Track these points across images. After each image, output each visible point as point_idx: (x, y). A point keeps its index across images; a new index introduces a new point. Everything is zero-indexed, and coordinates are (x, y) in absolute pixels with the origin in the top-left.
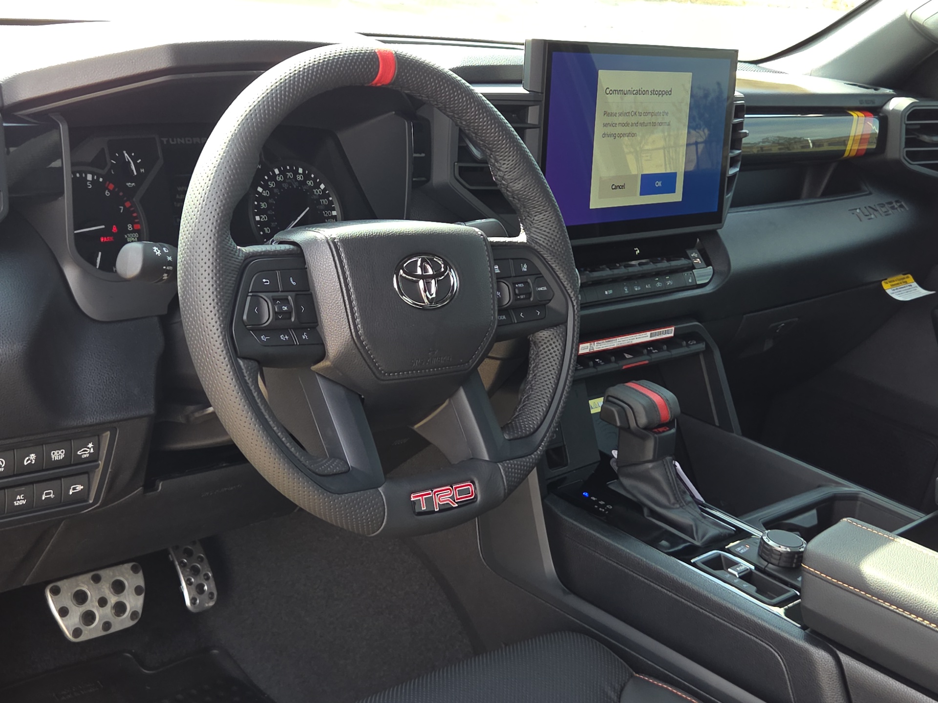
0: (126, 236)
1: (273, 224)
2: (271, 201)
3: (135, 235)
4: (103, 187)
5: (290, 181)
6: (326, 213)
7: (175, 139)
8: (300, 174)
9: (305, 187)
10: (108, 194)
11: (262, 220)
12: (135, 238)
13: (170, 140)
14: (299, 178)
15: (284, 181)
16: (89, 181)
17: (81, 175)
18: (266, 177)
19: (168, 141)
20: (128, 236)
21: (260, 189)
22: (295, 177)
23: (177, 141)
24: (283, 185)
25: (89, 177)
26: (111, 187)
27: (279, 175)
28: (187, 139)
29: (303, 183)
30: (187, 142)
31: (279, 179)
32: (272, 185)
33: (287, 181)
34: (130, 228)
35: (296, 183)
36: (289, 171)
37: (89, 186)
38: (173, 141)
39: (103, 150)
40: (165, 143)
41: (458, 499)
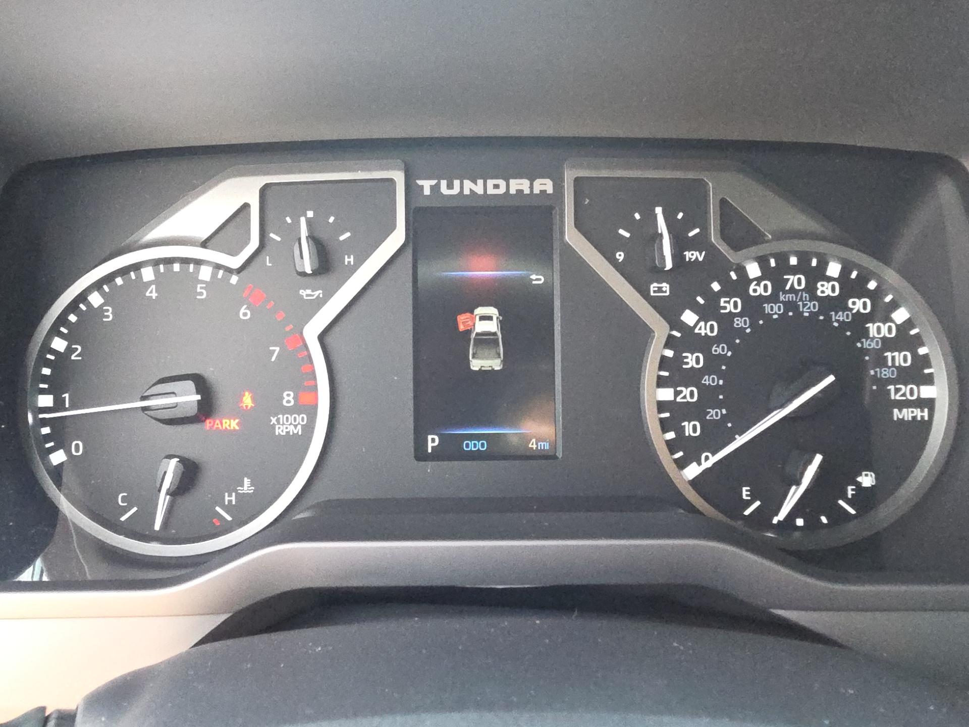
0: (274, 420)
1: (714, 414)
2: (719, 350)
3: (299, 419)
5: (791, 296)
6: (897, 390)
7: (457, 183)
8: (829, 279)
9: (841, 316)
10: (245, 314)
11: (679, 399)
12: (296, 426)
13: (444, 183)
14: (825, 289)
15: (774, 298)
18: (716, 287)
19: (435, 189)
20: (278, 420)
21: (689, 317)
22: (811, 289)
23: (462, 187)
24: (767, 307)
27: (759, 280)
28: (491, 183)
29: (839, 303)
30: (491, 191)
31: (757, 290)
32: (730, 305)
33: (782, 298)
34: (288, 402)
35: (809, 304)
36: (794, 270)
37: (201, 294)
38: (450, 186)
39: (246, 207)
40: (427, 192)
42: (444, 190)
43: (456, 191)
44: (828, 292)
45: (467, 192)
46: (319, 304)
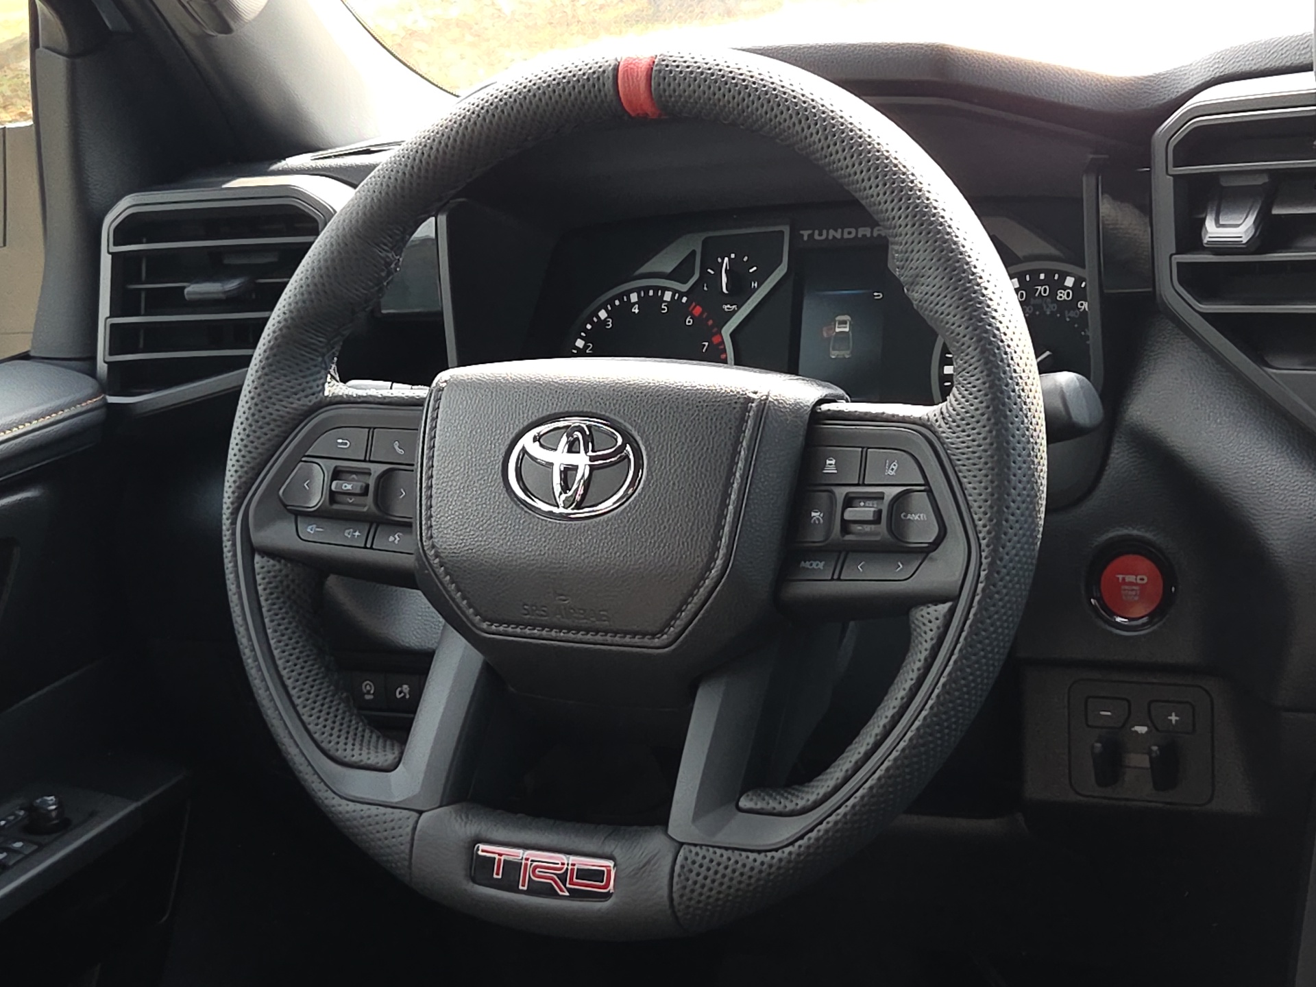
4: (685, 310)
16: (666, 302)
17: (656, 292)
25: (668, 296)
26: (698, 310)
41: (572, 883)
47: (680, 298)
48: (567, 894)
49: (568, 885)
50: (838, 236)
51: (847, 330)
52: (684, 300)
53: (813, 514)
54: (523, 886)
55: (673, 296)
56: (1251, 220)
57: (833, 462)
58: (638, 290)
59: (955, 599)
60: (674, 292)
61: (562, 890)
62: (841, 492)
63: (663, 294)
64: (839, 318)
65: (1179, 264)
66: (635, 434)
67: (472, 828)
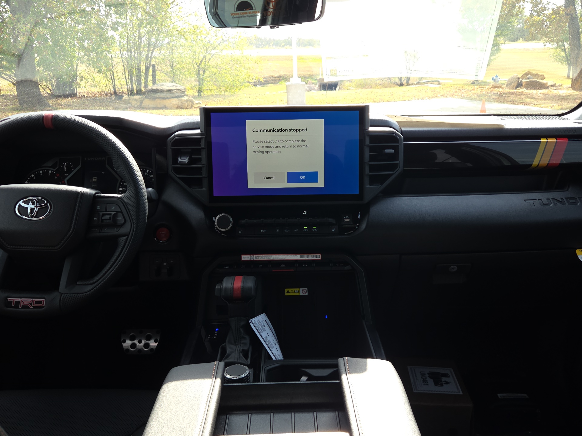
4: (55, 175)
10: (56, 178)
13: (88, 158)
17: (47, 171)
26: (58, 175)
28: (95, 158)
30: (95, 159)
38: (89, 159)
40: (85, 159)
41: (34, 305)
42: (88, 159)
43: (90, 159)
44: (147, 174)
45: (92, 159)
46: (68, 176)
47: (54, 172)
48: (32, 308)
49: (33, 306)
50: (94, 159)
51: (96, 180)
52: (55, 173)
53: (94, 218)
54: (20, 307)
55: (51, 172)
56: (188, 159)
57: (99, 207)
58: (42, 170)
59: (128, 235)
60: (52, 171)
61: (31, 307)
62: (101, 213)
63: (49, 171)
64: (94, 178)
65: (173, 167)
66: (50, 200)
67: (6, 295)
